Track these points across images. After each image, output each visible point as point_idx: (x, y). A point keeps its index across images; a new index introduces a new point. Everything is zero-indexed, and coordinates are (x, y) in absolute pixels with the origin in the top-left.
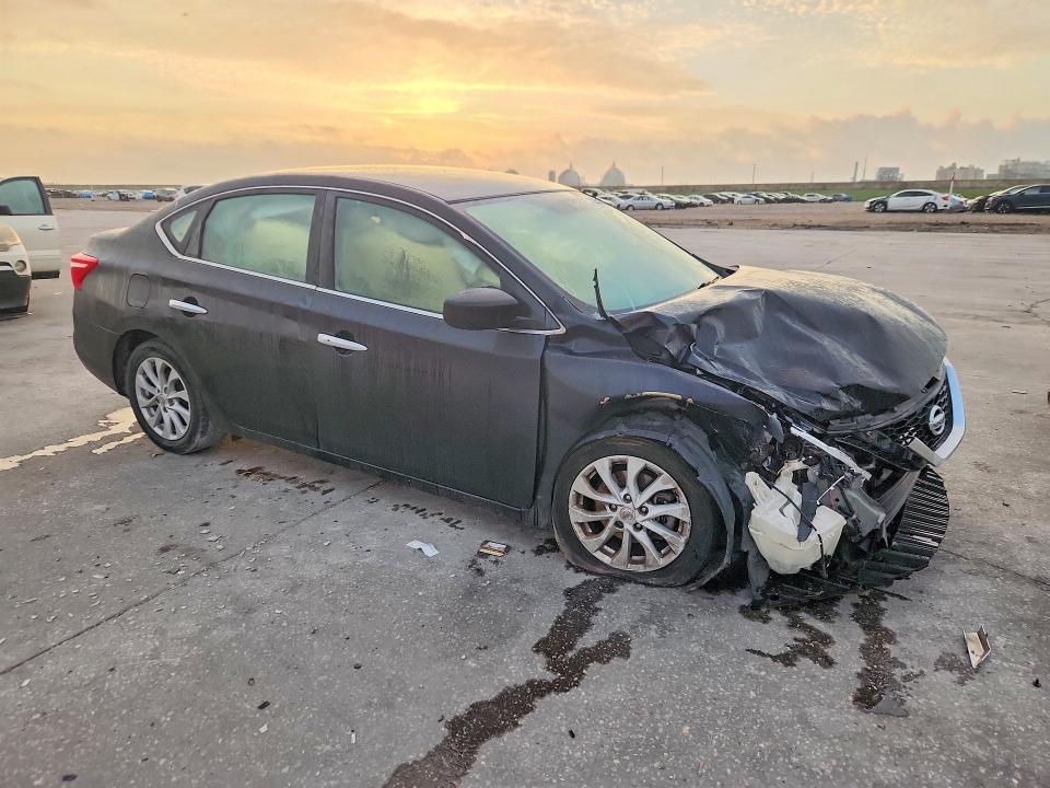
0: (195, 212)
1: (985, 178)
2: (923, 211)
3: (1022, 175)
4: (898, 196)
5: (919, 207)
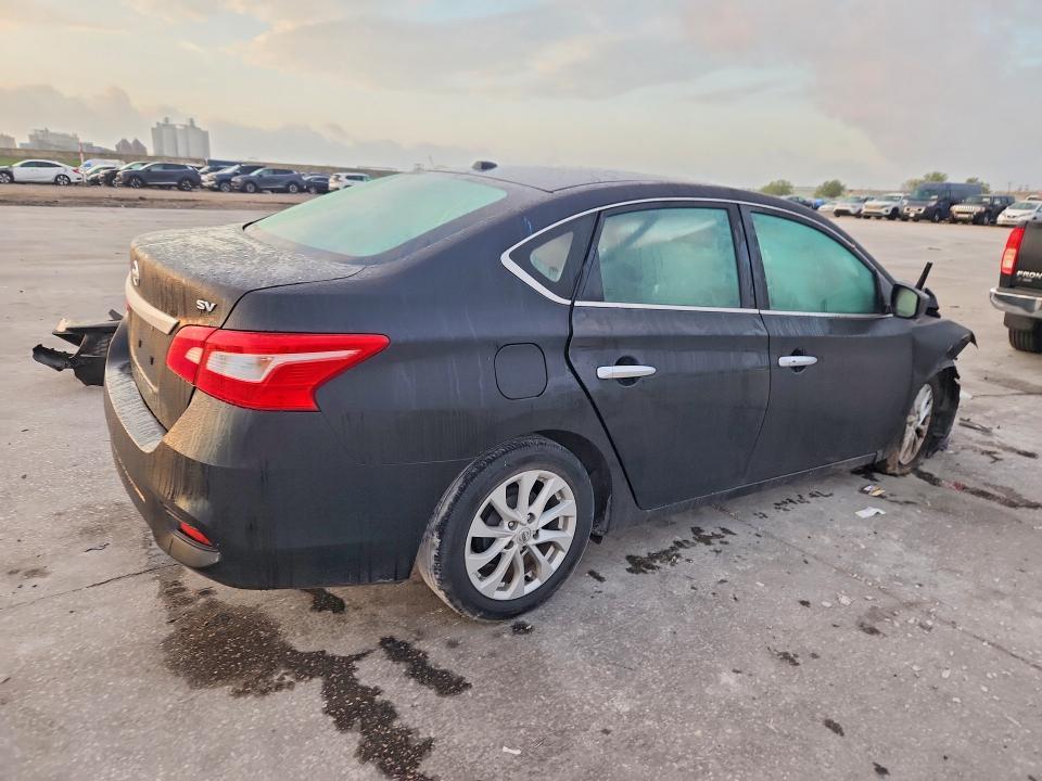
0: (570, 235)
1: (18, 146)
2: (56, 183)
3: (56, 147)
4: (22, 166)
5: (51, 178)
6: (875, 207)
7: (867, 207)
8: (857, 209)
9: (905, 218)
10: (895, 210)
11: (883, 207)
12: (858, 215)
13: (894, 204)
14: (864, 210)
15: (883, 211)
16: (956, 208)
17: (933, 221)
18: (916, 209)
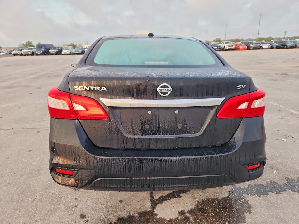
6: (26, 52)
7: (23, 52)
8: (20, 53)
9: (37, 55)
10: (33, 52)
11: (29, 52)
12: (21, 55)
13: (32, 51)
14: (23, 53)
15: (29, 53)
16: (50, 51)
17: (45, 55)
18: (39, 52)
